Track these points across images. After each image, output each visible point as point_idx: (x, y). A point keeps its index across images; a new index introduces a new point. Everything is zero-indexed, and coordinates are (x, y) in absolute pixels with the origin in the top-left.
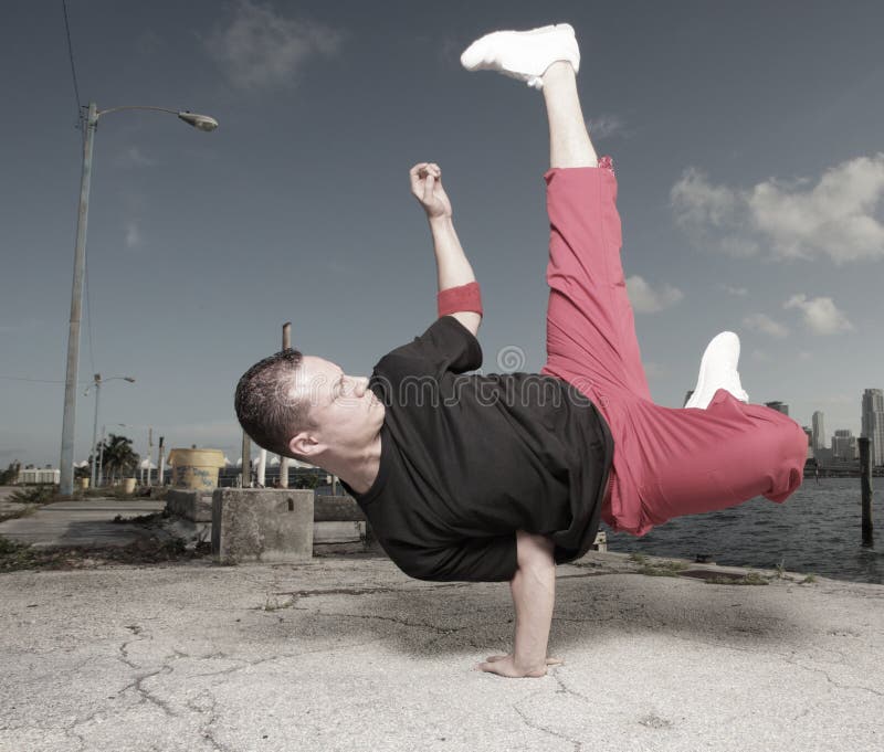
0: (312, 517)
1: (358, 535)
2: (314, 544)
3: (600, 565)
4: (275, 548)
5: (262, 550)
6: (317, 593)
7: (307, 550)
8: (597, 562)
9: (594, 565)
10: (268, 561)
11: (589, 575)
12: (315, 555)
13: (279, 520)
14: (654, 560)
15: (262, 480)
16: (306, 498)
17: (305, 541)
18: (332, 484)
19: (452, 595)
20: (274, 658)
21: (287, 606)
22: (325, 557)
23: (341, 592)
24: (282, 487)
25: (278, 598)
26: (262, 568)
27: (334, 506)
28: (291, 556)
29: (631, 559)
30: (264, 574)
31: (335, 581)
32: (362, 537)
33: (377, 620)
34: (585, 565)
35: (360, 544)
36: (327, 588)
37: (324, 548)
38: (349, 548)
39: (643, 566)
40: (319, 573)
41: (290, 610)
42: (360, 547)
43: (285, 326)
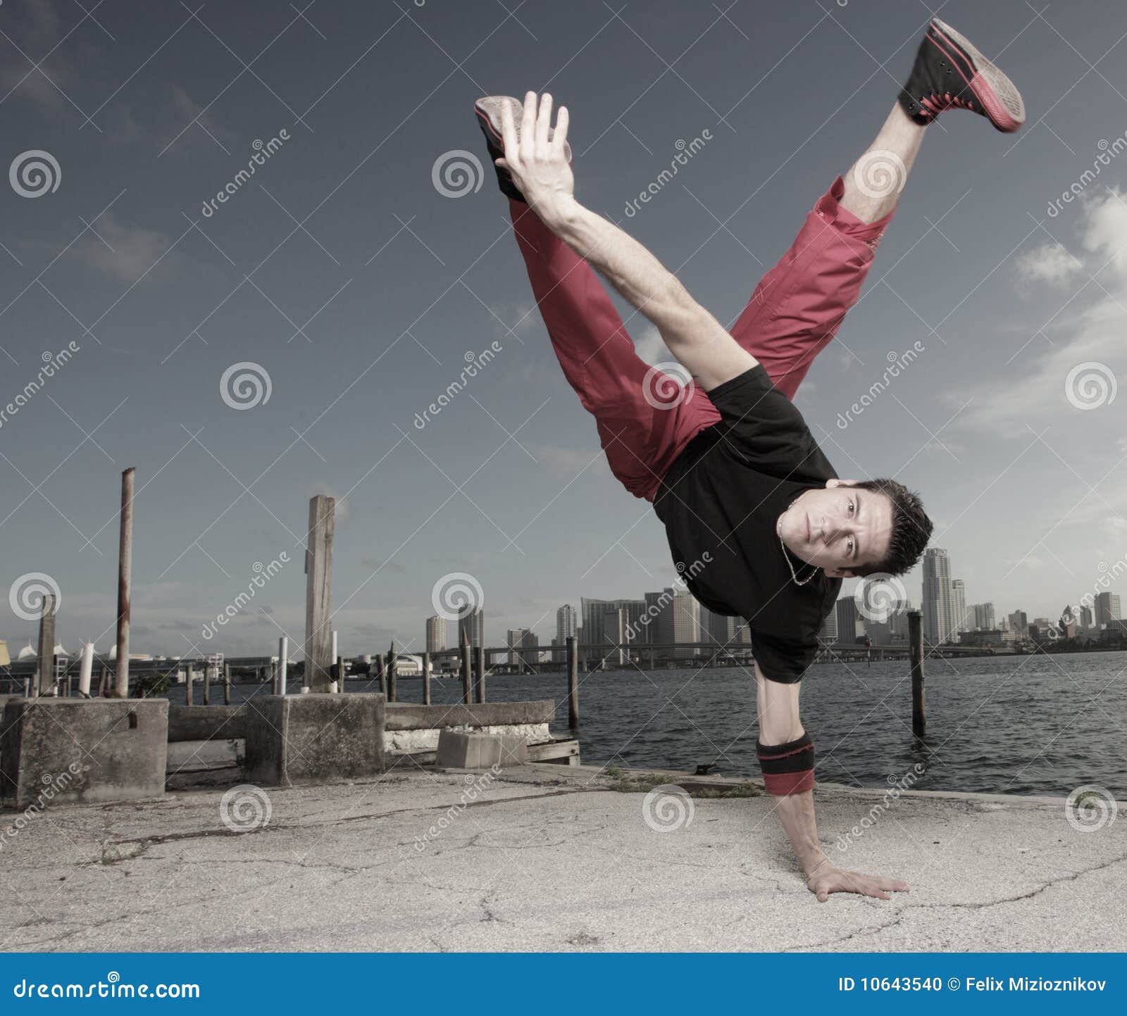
0: (166, 736)
1: (234, 758)
2: (168, 774)
3: (565, 783)
4: (107, 782)
5: (87, 785)
6: (176, 837)
7: (156, 783)
8: (561, 779)
9: (556, 783)
10: (95, 800)
11: (548, 795)
12: (169, 789)
13: (114, 742)
14: (634, 773)
15: (86, 687)
16: (156, 710)
17: (155, 770)
18: (185, 685)
19: (367, 829)
20: (125, 917)
21: (133, 856)
22: (185, 790)
23: (211, 834)
24: (119, 696)
25: (118, 847)
26: (86, 811)
27: (197, 719)
28: (133, 792)
29: (606, 774)
30: (90, 817)
31: (202, 821)
32: (240, 761)
33: (262, 864)
34: (546, 784)
35: (236, 770)
36: (191, 831)
37: (182, 779)
38: (219, 777)
39: (619, 781)
40: (177, 812)
41: (139, 860)
42: (236, 773)
43: (125, 473)
